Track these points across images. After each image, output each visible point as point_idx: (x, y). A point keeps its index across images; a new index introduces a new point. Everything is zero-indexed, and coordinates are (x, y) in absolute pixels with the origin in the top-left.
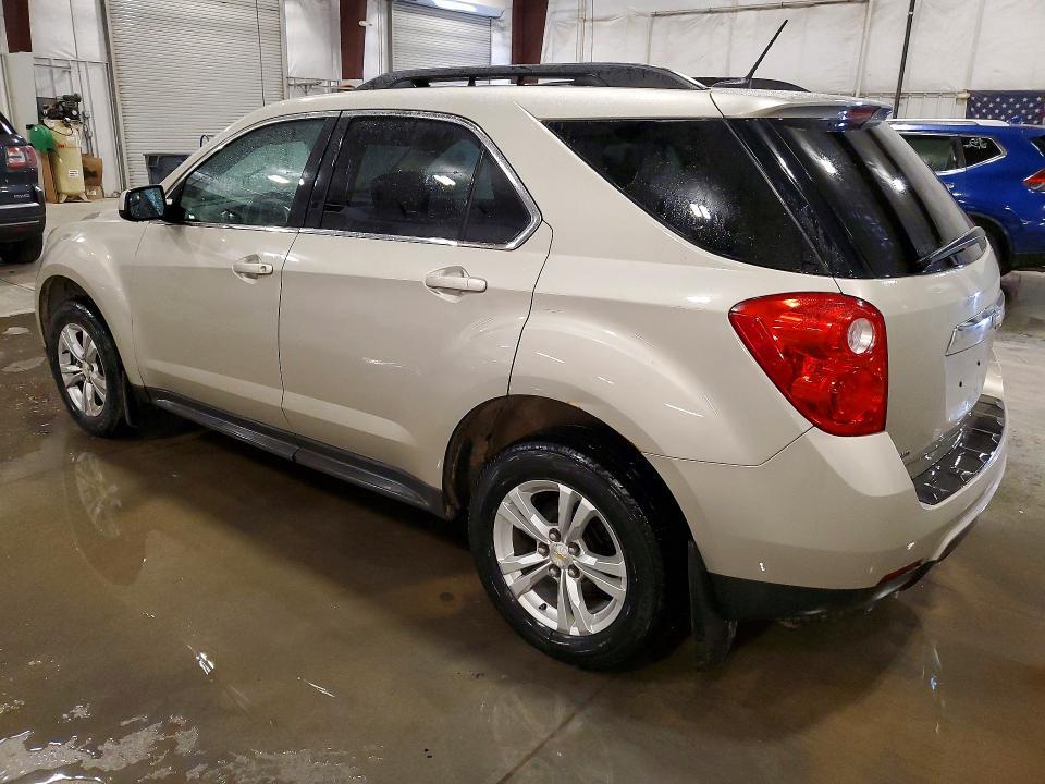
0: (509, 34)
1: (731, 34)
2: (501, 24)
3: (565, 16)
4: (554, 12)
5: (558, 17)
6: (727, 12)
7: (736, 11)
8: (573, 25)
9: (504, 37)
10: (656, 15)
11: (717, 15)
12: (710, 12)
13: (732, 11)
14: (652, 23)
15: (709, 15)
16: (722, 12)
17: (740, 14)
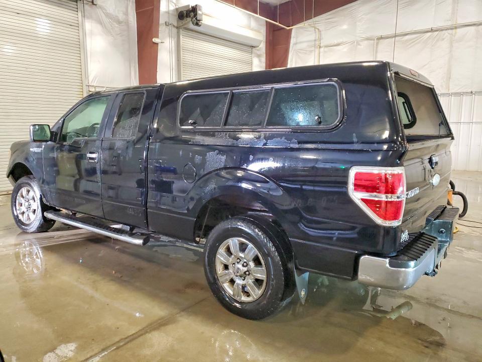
0: (264, 59)
1: (451, 46)
2: (259, 53)
3: (304, 45)
4: (296, 44)
5: (299, 46)
6: (447, 29)
7: (456, 28)
8: (311, 51)
9: (260, 61)
10: (382, 38)
11: (437, 33)
12: (432, 30)
13: (452, 29)
14: (377, 44)
15: (429, 34)
16: (442, 30)
17: (458, 30)
